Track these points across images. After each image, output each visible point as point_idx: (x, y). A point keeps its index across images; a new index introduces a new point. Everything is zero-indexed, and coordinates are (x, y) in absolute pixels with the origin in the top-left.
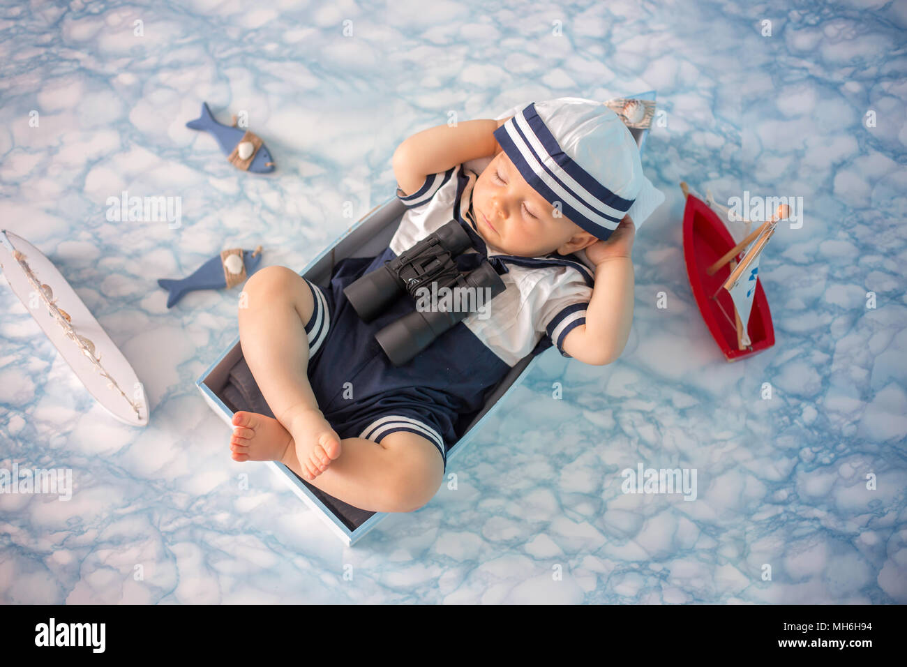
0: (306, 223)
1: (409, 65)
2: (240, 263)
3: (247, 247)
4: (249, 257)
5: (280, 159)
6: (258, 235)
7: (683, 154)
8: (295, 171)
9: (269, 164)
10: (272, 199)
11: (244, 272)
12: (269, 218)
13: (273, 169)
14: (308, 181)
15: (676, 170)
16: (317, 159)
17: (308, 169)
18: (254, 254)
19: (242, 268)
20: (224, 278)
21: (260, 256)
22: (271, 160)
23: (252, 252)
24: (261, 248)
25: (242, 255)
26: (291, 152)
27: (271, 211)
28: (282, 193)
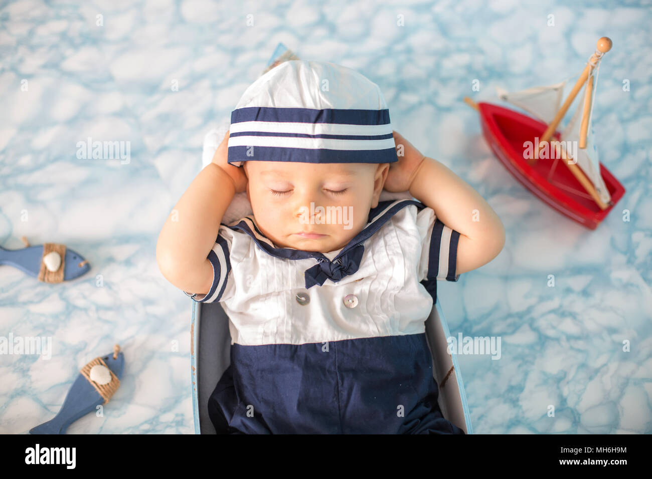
0: (148, 302)
1: (164, 118)
2: (106, 371)
3: (103, 354)
4: (111, 360)
5: (89, 256)
6: (107, 337)
7: (444, 81)
8: (111, 260)
9: (82, 264)
10: (102, 297)
11: (115, 377)
12: (110, 315)
13: (88, 268)
14: (128, 263)
15: (447, 96)
16: (125, 239)
17: (123, 252)
18: (115, 356)
19: (111, 375)
20: (97, 394)
21: (121, 355)
22: (82, 259)
23: (112, 354)
24: (118, 347)
25: (103, 362)
26: (97, 244)
27: (108, 309)
28: (108, 285)
